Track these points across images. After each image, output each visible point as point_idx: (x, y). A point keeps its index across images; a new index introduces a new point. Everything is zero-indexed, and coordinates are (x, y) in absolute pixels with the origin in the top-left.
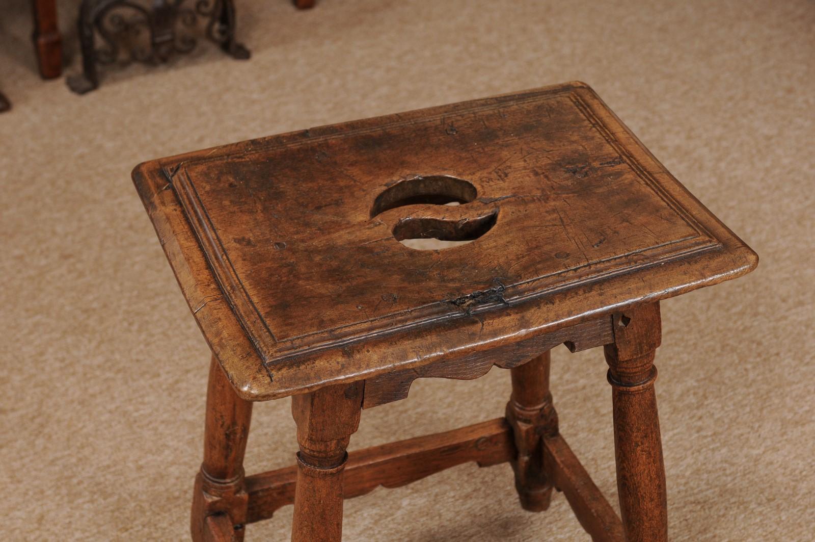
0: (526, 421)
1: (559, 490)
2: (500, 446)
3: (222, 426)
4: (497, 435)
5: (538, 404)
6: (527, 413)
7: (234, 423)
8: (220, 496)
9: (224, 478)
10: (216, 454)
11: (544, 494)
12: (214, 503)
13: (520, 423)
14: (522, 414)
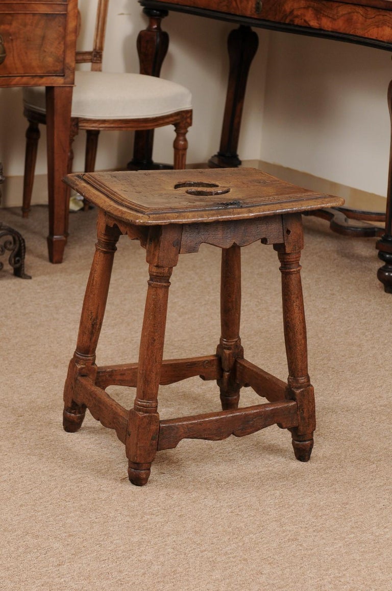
0: (229, 349)
1: (246, 386)
2: (214, 368)
3: (91, 319)
4: (213, 360)
5: (235, 338)
6: (230, 343)
7: (97, 318)
8: (85, 365)
9: (88, 354)
10: (86, 338)
11: (236, 399)
12: (82, 368)
13: (225, 350)
14: (226, 345)
